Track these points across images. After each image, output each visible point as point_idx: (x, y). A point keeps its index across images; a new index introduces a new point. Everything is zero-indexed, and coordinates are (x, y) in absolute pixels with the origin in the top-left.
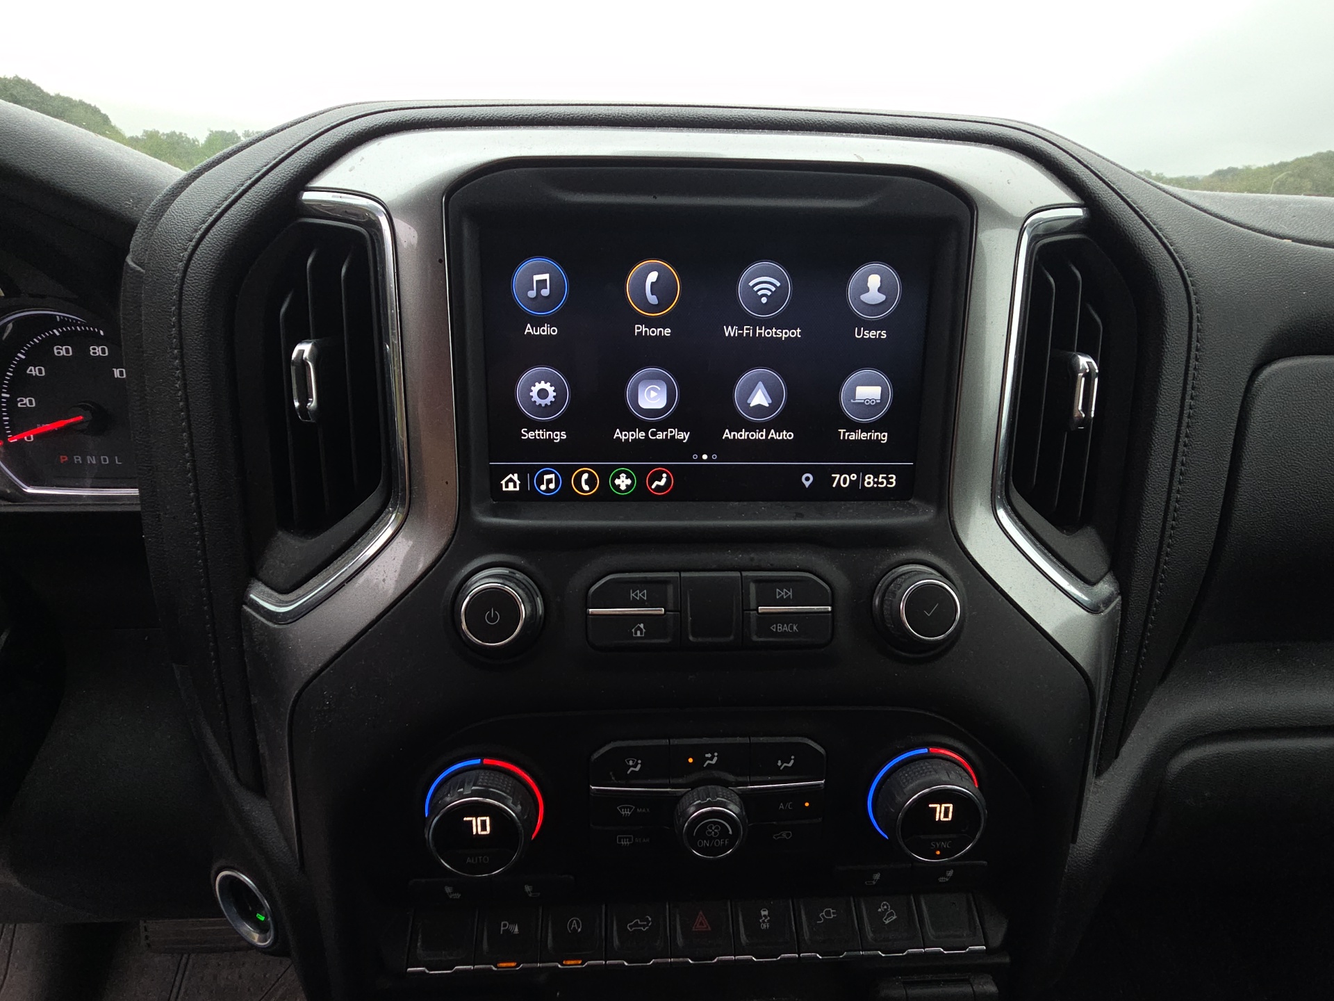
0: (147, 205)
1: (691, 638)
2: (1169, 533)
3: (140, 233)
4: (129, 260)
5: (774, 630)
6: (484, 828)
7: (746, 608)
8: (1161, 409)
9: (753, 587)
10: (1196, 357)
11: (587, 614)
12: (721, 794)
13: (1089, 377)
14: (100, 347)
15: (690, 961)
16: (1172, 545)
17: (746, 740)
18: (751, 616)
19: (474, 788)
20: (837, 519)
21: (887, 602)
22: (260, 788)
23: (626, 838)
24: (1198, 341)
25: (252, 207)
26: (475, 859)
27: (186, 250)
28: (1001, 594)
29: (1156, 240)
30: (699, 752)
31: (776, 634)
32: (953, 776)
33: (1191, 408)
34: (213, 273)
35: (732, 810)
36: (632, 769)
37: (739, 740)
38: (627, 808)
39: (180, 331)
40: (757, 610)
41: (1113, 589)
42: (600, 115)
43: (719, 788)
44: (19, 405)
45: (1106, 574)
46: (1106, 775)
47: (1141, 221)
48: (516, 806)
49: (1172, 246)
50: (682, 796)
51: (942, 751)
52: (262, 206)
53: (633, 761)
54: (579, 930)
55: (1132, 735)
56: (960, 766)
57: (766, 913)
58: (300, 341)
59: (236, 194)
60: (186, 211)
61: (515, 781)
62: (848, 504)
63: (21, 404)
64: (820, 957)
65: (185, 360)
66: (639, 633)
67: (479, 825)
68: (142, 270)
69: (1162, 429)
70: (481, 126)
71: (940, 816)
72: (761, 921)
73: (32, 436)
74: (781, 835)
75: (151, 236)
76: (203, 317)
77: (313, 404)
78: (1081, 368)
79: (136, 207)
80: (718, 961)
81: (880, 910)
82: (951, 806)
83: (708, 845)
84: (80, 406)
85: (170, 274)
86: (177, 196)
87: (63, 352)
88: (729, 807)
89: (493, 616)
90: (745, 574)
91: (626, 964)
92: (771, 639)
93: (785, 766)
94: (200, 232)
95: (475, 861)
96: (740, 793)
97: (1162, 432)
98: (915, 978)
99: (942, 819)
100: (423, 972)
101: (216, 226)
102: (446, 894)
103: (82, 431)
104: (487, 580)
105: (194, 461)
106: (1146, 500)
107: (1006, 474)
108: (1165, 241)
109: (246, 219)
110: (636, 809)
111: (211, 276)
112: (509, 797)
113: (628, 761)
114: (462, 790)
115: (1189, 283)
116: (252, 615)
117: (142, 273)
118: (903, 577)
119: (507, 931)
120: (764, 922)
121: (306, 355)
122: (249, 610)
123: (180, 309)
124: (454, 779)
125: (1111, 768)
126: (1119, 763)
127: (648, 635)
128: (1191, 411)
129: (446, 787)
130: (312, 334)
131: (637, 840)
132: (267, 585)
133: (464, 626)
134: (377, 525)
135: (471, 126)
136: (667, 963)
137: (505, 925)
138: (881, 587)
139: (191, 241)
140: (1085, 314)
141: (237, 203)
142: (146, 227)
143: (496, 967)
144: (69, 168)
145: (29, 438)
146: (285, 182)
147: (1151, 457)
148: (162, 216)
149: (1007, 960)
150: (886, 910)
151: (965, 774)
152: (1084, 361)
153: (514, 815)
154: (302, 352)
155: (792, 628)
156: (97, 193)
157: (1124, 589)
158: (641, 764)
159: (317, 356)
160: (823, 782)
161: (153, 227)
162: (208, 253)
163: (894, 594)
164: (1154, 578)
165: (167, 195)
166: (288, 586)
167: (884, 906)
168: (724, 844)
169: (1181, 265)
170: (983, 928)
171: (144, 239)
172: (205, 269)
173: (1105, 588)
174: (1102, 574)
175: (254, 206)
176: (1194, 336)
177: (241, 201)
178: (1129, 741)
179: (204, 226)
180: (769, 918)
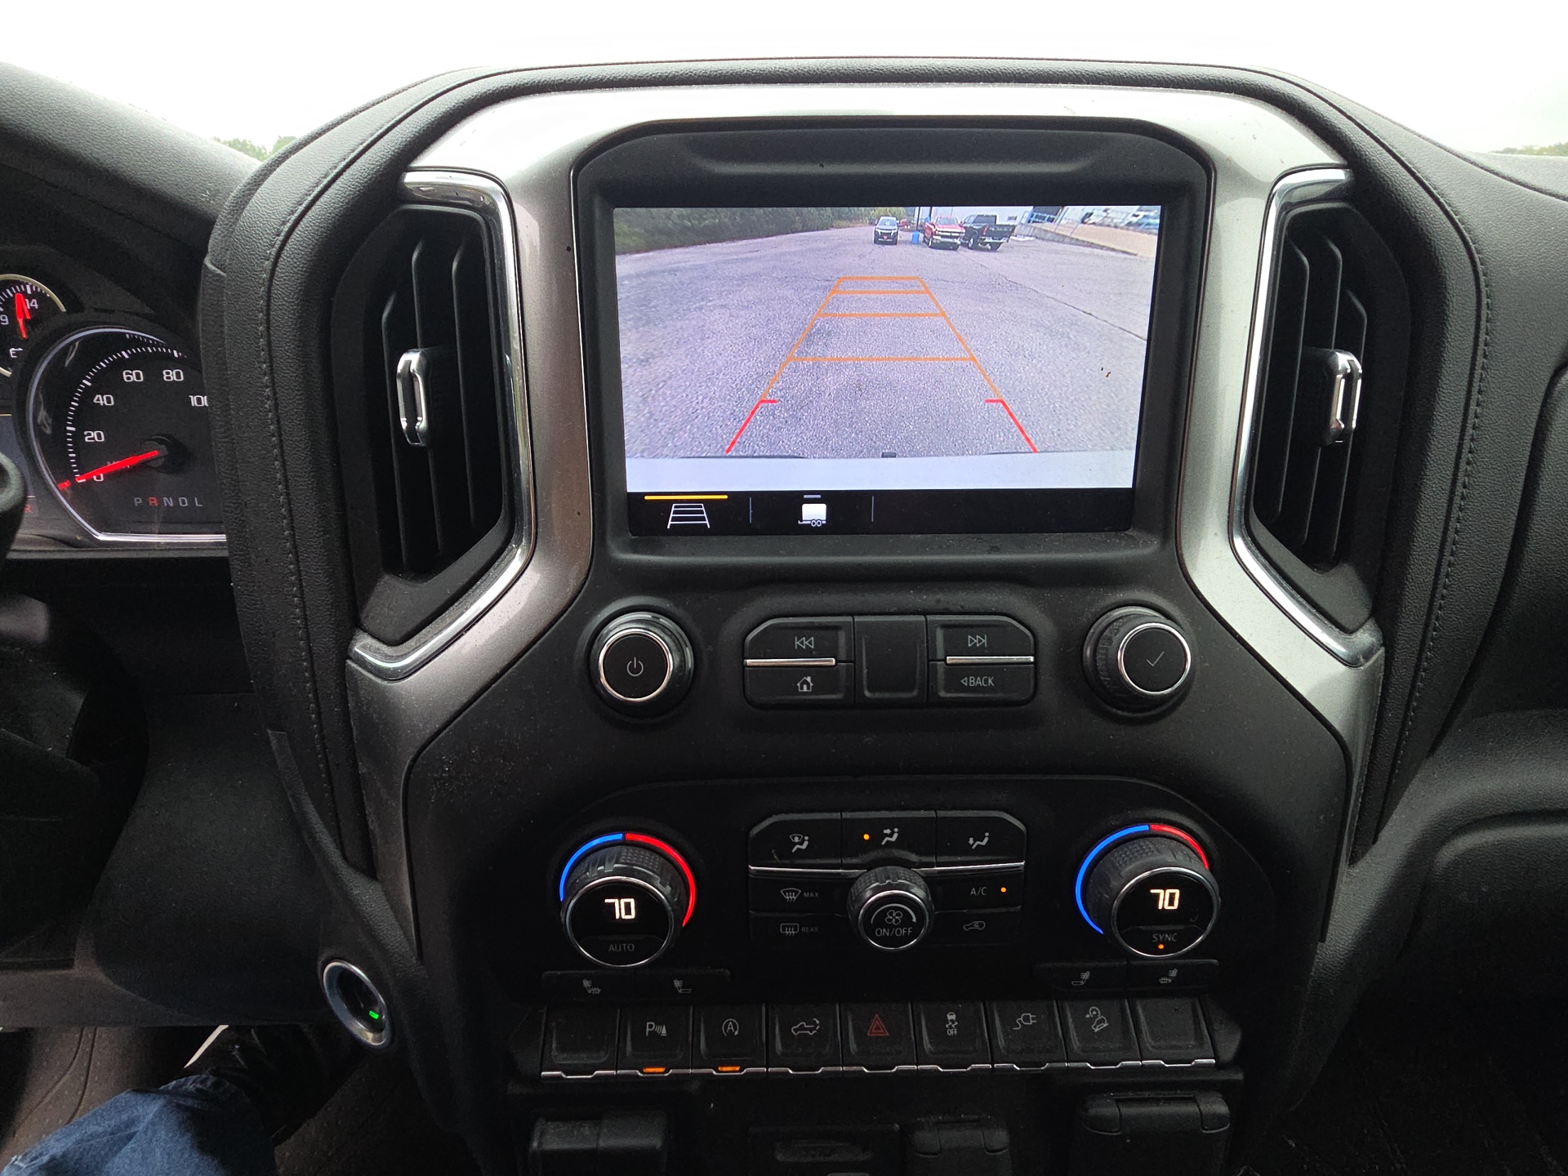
0: (225, 198)
1: (867, 693)
2: (1446, 570)
3: (219, 230)
4: (207, 262)
5: (966, 684)
6: (628, 912)
7: (931, 657)
8: (1439, 418)
9: (940, 634)
10: (1485, 353)
11: (744, 666)
12: (903, 875)
13: (1350, 378)
14: (175, 371)
15: (865, 1070)
16: (1449, 586)
17: (932, 814)
18: (938, 667)
19: (616, 865)
20: (1040, 552)
21: (1101, 651)
22: (370, 869)
23: (791, 927)
24: (1487, 334)
25: (347, 193)
26: (618, 946)
27: (273, 246)
28: (1239, 641)
29: (1438, 209)
30: (876, 828)
31: (969, 689)
32: (1180, 857)
33: (1476, 417)
34: (305, 271)
35: (917, 894)
36: (798, 846)
37: (922, 813)
38: (792, 891)
39: (269, 343)
40: (945, 660)
41: (1374, 639)
42: (753, 70)
43: (901, 870)
44: (86, 440)
45: (1366, 621)
46: (1361, 864)
47: (1417, 185)
48: (664, 886)
49: (1456, 215)
50: (857, 878)
51: (1166, 829)
52: (359, 191)
53: (799, 837)
54: (736, 1033)
55: (1394, 816)
56: (1187, 846)
57: (953, 1017)
58: (406, 350)
59: (329, 178)
60: (272, 200)
61: (662, 859)
62: (1053, 536)
63: (89, 439)
64: (1018, 1069)
65: (275, 375)
66: (805, 687)
67: (623, 909)
68: (223, 274)
69: (1439, 443)
70: (612, 87)
71: (1163, 903)
72: (947, 1026)
73: (102, 475)
74: (972, 926)
75: (232, 232)
76: (296, 325)
77: (422, 424)
78: (1340, 368)
79: (214, 200)
80: (897, 1071)
81: (1088, 1016)
82: (1177, 892)
83: (888, 934)
84: (156, 440)
85: (257, 275)
86: (260, 185)
87: (133, 378)
88: (912, 890)
89: (635, 667)
90: (930, 618)
91: (791, 1072)
92: (962, 695)
93: (978, 845)
94: (289, 225)
95: (618, 949)
96: (924, 875)
97: (1439, 446)
98: (1131, 1095)
99: (1167, 907)
100: (559, 1077)
101: (306, 217)
102: (585, 988)
103: (157, 469)
104: (628, 626)
105: (288, 494)
106: (1418, 530)
107: (1246, 498)
108: (1449, 209)
109: (342, 206)
110: (802, 893)
111: (303, 275)
112: (656, 876)
113: (793, 838)
114: (602, 868)
115: (1477, 260)
116: (357, 670)
117: (223, 276)
118: (1121, 620)
119: (653, 1033)
120: (951, 1027)
121: (414, 367)
122: (354, 665)
123: (268, 315)
124: (593, 856)
125: (1367, 855)
126: (1377, 849)
127: (815, 691)
128: (1477, 420)
129: (585, 864)
130: (419, 342)
131: (803, 929)
132: (374, 637)
133: (603, 680)
134: (498, 565)
135: (600, 88)
136: (838, 1072)
137: (651, 1026)
138: (1094, 633)
139: (278, 235)
140: (1346, 305)
141: (330, 189)
142: (227, 222)
143: (642, 1072)
144: (137, 154)
145: (99, 478)
146: (385, 162)
147: (1425, 477)
148: (243, 209)
149: (1240, 1076)
150: (1096, 1016)
151: (1194, 856)
152: (1344, 360)
153: (663, 897)
154: (409, 363)
155: (986, 681)
156: (169, 184)
157: (1388, 640)
158: (808, 840)
159: (428, 368)
160: (1023, 863)
161: (233, 223)
162: (299, 249)
163: (1110, 640)
164: (1427, 625)
165: (249, 184)
166: (398, 637)
167: (1093, 1011)
168: (906, 934)
169: (1468, 238)
170: (1211, 1038)
171: (224, 237)
172: (296, 268)
173: (1366, 637)
174: (1362, 621)
175: (351, 191)
176: (1482, 327)
177: (335, 186)
178: (1390, 824)
179: (293, 217)
180: (956, 1023)
